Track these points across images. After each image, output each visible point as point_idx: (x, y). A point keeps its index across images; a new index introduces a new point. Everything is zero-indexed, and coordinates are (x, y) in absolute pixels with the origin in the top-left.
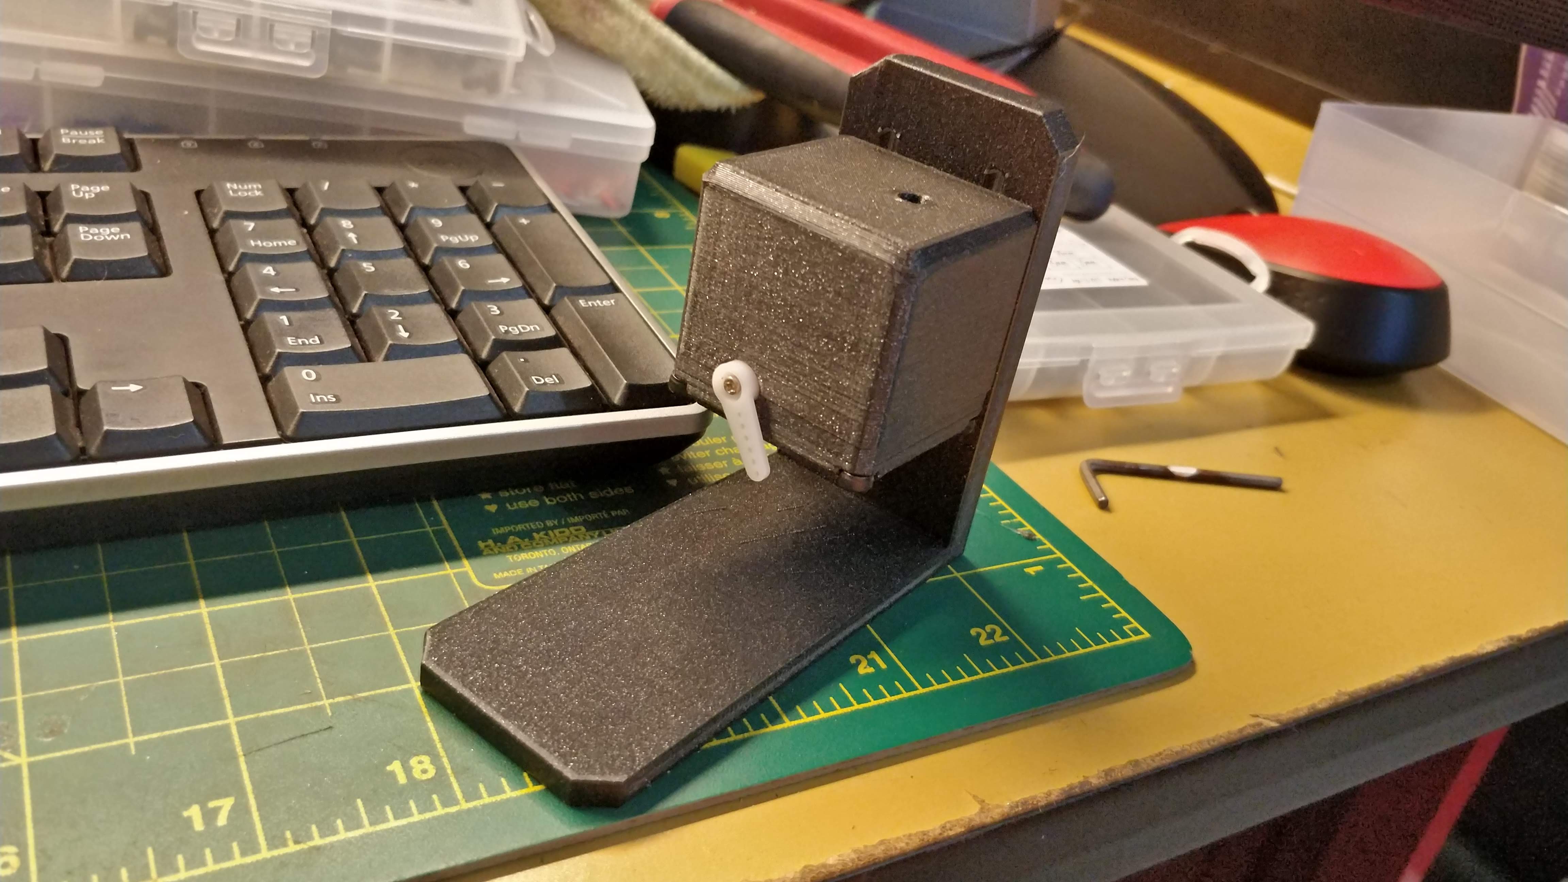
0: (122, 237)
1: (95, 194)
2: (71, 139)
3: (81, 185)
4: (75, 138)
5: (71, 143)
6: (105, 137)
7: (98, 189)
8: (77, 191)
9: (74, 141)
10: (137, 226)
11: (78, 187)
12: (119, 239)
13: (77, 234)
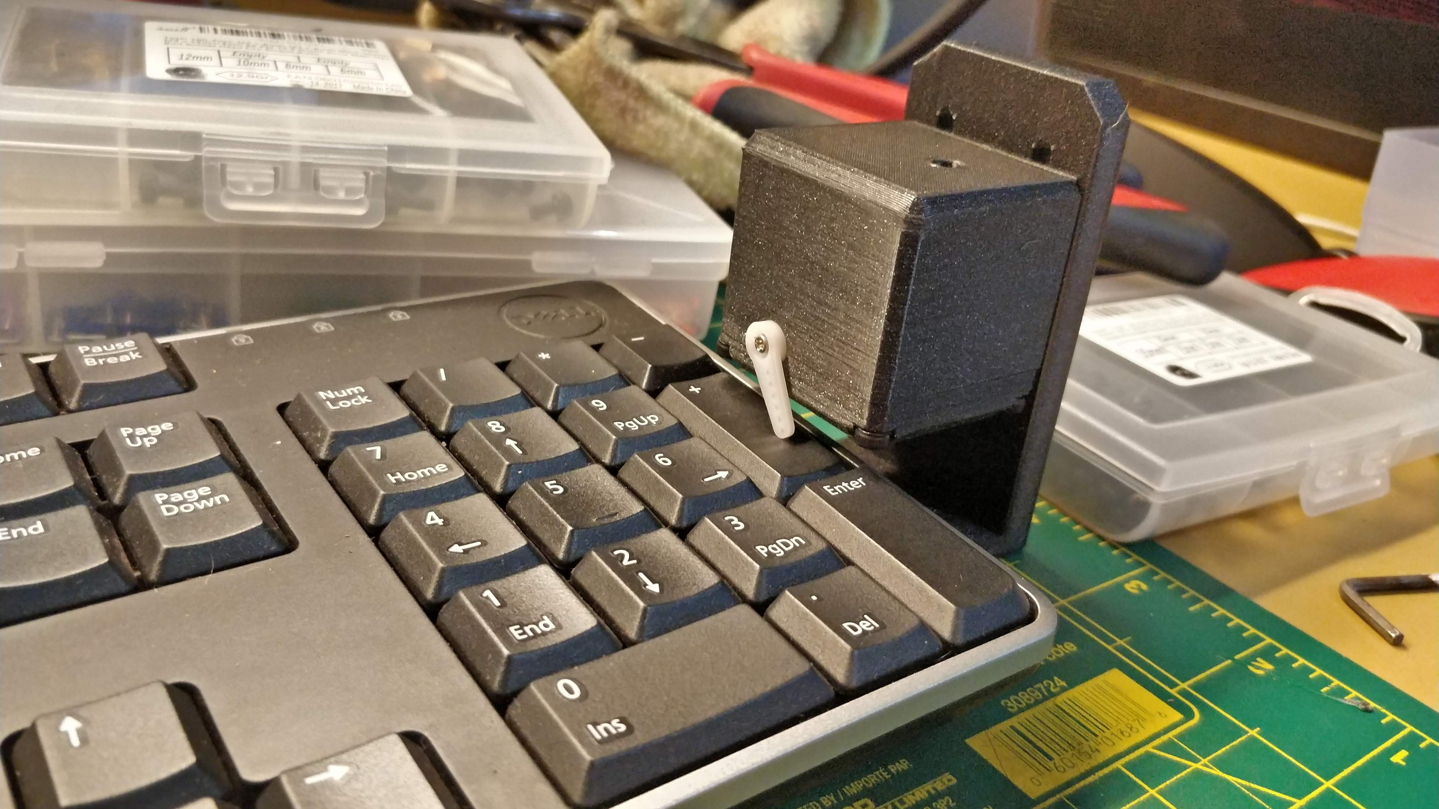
0: (217, 499)
1: (156, 437)
2: (96, 358)
3: (133, 427)
4: (101, 357)
5: (98, 365)
6: (139, 349)
7: (158, 431)
8: (132, 437)
9: (101, 361)
10: (230, 479)
11: (131, 430)
12: (215, 504)
13: (156, 507)
